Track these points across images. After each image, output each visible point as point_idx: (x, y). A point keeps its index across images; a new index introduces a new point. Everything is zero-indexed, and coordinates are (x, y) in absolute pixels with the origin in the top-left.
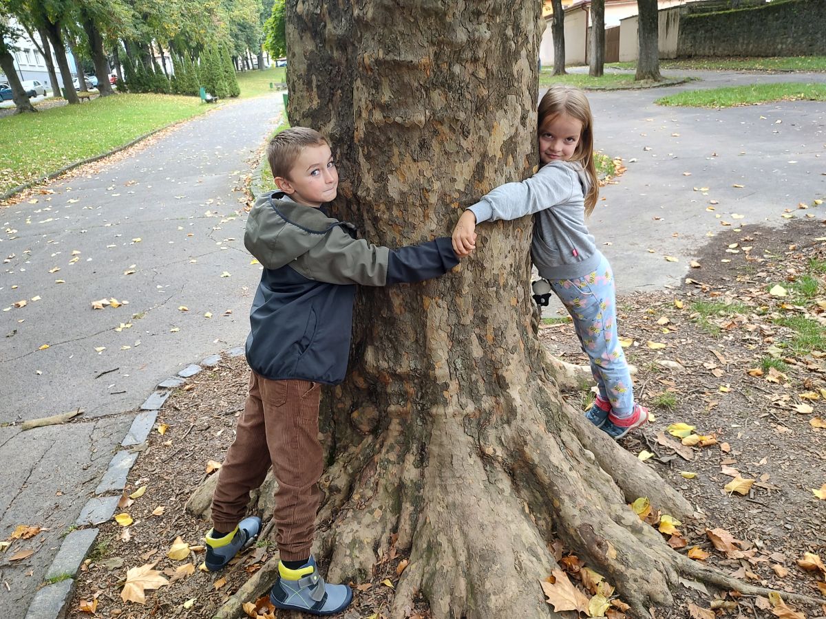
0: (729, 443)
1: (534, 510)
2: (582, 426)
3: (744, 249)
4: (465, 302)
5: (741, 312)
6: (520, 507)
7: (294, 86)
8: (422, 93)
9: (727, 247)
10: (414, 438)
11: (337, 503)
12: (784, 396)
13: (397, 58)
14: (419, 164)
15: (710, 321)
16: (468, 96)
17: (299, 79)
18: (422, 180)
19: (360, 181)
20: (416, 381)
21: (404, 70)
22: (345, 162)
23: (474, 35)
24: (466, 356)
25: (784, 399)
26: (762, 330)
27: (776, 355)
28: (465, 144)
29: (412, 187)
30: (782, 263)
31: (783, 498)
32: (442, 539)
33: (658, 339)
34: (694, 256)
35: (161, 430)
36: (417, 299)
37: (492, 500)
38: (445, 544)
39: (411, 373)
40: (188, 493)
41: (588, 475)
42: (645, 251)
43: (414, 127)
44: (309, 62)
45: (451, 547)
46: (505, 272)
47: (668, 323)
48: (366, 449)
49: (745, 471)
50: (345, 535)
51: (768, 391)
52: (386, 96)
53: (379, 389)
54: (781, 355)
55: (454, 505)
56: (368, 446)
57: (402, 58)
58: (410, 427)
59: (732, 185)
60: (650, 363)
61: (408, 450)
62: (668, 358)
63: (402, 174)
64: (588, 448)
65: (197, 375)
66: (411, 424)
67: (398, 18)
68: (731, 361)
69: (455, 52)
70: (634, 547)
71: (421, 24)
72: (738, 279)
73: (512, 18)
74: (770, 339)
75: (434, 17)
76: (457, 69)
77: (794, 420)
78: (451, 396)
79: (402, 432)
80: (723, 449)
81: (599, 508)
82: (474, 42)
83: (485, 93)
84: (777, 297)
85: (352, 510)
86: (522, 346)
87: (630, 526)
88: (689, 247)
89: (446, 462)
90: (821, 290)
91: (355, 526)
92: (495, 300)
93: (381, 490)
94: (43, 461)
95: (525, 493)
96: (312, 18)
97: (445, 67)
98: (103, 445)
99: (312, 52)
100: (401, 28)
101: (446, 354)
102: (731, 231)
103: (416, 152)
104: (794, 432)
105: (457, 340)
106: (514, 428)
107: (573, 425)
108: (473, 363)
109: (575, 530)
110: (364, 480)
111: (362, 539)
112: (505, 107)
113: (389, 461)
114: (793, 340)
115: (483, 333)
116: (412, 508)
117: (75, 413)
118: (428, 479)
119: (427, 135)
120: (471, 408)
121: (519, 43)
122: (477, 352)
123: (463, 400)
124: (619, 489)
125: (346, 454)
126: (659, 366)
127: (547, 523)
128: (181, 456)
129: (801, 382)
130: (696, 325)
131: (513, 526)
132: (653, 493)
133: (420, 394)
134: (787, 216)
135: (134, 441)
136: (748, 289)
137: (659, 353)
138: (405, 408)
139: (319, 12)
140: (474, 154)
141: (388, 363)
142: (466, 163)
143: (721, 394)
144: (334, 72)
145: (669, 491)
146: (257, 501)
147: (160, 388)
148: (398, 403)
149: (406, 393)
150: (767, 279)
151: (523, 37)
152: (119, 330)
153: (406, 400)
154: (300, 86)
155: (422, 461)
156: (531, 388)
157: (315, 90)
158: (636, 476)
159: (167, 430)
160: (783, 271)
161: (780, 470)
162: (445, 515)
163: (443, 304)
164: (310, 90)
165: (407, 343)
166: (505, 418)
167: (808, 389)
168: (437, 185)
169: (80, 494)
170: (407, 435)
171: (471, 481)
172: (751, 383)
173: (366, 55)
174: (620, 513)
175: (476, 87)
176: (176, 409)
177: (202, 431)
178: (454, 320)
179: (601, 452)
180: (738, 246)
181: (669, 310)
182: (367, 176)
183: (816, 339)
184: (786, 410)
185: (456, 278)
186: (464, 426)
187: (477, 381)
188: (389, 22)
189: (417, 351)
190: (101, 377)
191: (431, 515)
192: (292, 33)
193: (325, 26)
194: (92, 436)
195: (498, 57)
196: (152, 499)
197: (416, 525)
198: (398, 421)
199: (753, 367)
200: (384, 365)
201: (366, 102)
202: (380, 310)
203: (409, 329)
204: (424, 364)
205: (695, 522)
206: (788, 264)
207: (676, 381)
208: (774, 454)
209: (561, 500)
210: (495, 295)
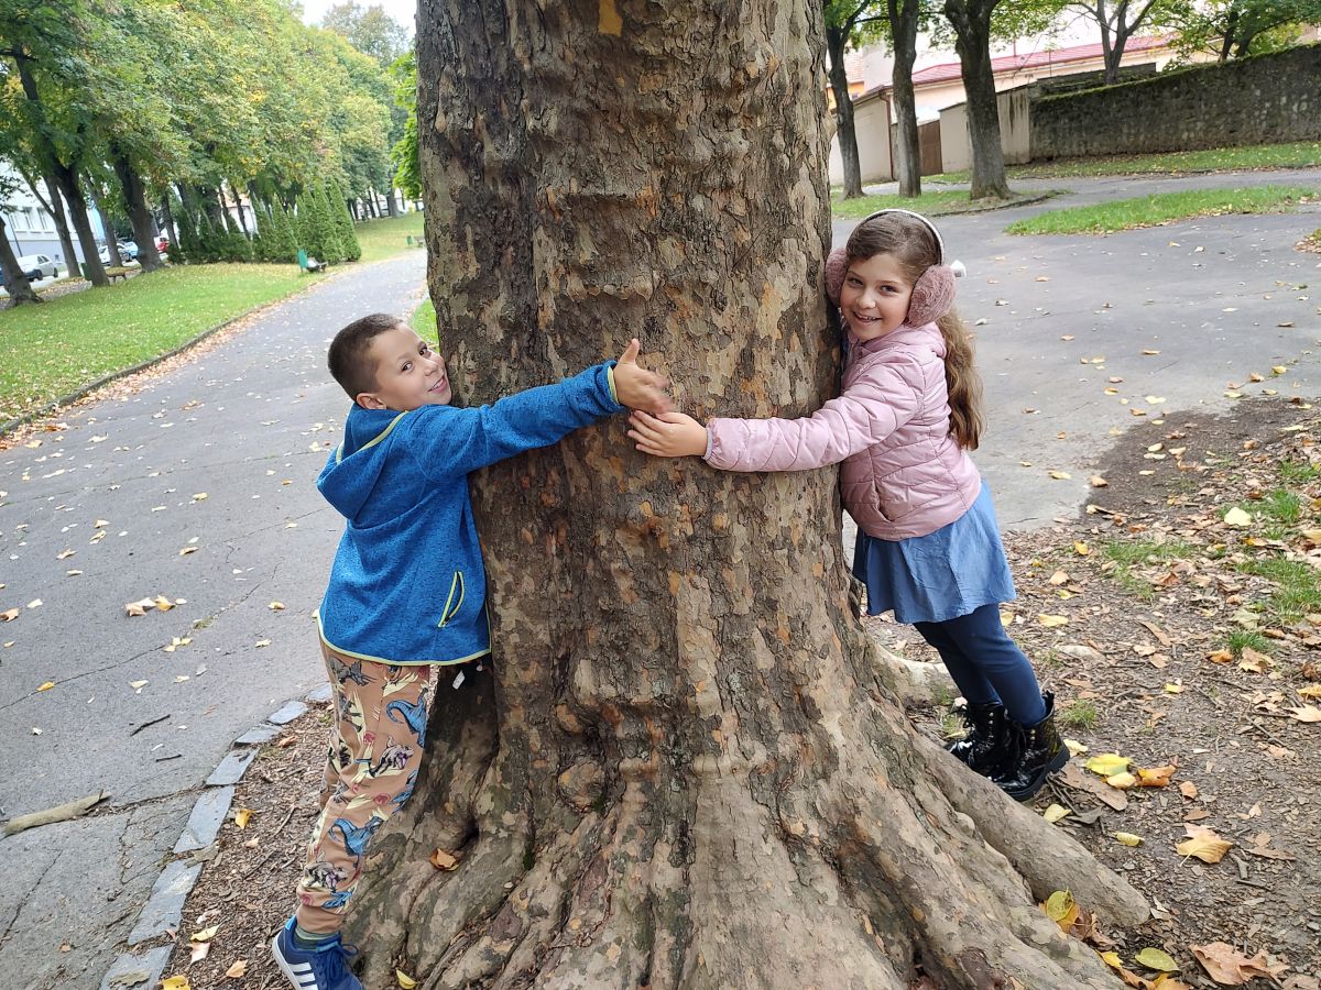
0: (1194, 782)
1: (882, 925)
2: (948, 770)
3: (1173, 451)
4: (738, 577)
5: (1183, 556)
6: (857, 924)
7: (437, 245)
8: (644, 244)
9: (1145, 450)
10: (667, 814)
11: (544, 936)
12: (1271, 694)
13: (602, 192)
14: (647, 357)
15: (1135, 574)
16: (720, 245)
17: (444, 233)
20: (664, 716)
21: (614, 209)
22: (525, 360)
23: (722, 148)
24: (746, 668)
25: (1273, 699)
26: (1220, 584)
27: (1250, 625)
28: (719, 321)
30: (1237, 471)
31: (1297, 875)
33: (1053, 610)
34: (1095, 467)
35: (241, 820)
36: (658, 577)
37: (808, 916)
39: (656, 702)
41: (967, 857)
42: (1016, 465)
43: (636, 299)
44: (459, 205)
46: (800, 522)
47: (1068, 581)
48: (586, 837)
49: (1227, 831)
51: (1245, 687)
52: (586, 253)
53: (602, 734)
54: (1259, 625)
55: (744, 929)
56: (590, 831)
57: (609, 190)
58: (659, 796)
59: (1140, 351)
61: (658, 835)
62: (1075, 641)
64: (962, 808)
65: (300, 719)
66: (661, 791)
67: (599, 128)
68: (1178, 640)
69: (694, 176)
71: (635, 134)
72: (1170, 502)
73: (782, 119)
74: (1236, 597)
75: (656, 123)
76: (698, 203)
77: (1295, 735)
78: (727, 739)
79: (646, 806)
81: (992, 917)
82: (723, 160)
83: (747, 237)
84: (1236, 527)
85: (569, 948)
86: (838, 645)
87: (1047, 945)
88: (1085, 454)
89: (725, 853)
90: (1305, 511)
91: (575, 978)
92: (788, 571)
93: (616, 909)
94: (40, 889)
95: (862, 898)
96: (460, 140)
97: (679, 201)
98: (143, 854)
99: (463, 189)
101: (713, 667)
102: (1149, 424)
104: (1298, 756)
105: (730, 643)
106: (835, 786)
107: (933, 770)
108: (759, 678)
110: (586, 894)
112: (781, 259)
113: (627, 857)
114: (1274, 598)
115: (771, 627)
116: (672, 940)
117: (96, 798)
118: (696, 886)
119: (657, 310)
120: (760, 756)
121: (796, 157)
122: (764, 660)
123: (747, 744)
124: (1020, 878)
125: (554, 848)
126: (1061, 655)
127: (905, 950)
128: (274, 865)
129: (1298, 669)
130: (1113, 581)
131: (848, 961)
132: (1079, 882)
133: (672, 738)
134: (1234, 394)
135: (195, 843)
136: (1189, 517)
137: (1059, 633)
138: (649, 762)
139: (471, 127)
140: (735, 336)
141: (616, 687)
142: (724, 352)
143: (1170, 696)
144: (501, 219)
145: (1106, 875)
146: (406, 941)
147: (239, 745)
148: (636, 755)
149: (650, 736)
150: (1217, 498)
151: (802, 146)
152: (171, 649)
153: (650, 749)
154: (447, 243)
155: (684, 851)
156: (858, 715)
157: (471, 248)
158: (1046, 853)
159: (251, 820)
160: (1240, 484)
161: (1284, 825)
162: (730, 949)
163: (703, 583)
164: (462, 248)
165: (646, 652)
166: (820, 769)
167: (1310, 680)
168: (678, 390)
169: (102, 947)
170: (655, 810)
172: (1216, 675)
173: (550, 190)
174: (1027, 922)
175: (732, 229)
176: (264, 779)
177: (309, 817)
178: (724, 610)
179: (983, 814)
180: (1163, 447)
181: (1066, 560)
183: (1310, 593)
184: (1280, 717)
185: (720, 539)
186: (752, 788)
187: (768, 708)
188: (585, 135)
189: (663, 665)
190: (140, 733)
191: (706, 949)
192: (429, 163)
193: (482, 148)
194: (123, 839)
195: (763, 179)
196: (225, 948)
197: (681, 970)
198: (638, 785)
199: (1215, 647)
200: (609, 691)
201: (554, 264)
202: (597, 598)
203: (646, 627)
204: (677, 686)
205: (1156, 928)
206: (1247, 471)
207: (1092, 680)
208: (1271, 796)
209: (925, 908)
210: (786, 562)
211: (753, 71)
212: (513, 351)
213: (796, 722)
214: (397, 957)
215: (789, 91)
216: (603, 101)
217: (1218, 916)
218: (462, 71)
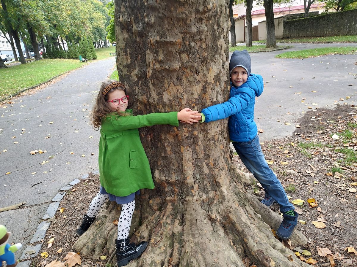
0: (321, 207)
1: (235, 243)
2: (255, 202)
3: (319, 119)
4: (200, 148)
5: (320, 147)
6: (229, 243)
7: (119, 54)
8: (177, 55)
9: (311, 118)
10: (178, 212)
12: (343, 184)
13: (166, 40)
14: (177, 87)
15: (307, 151)
16: (198, 56)
17: (121, 50)
18: (178, 94)
19: (150, 94)
20: (178, 185)
21: (169, 45)
22: (143, 87)
23: (200, 29)
24: (201, 173)
25: (343, 186)
26: (330, 155)
27: (338, 166)
28: (197, 77)
29: (174, 97)
30: (336, 124)
31: (348, 233)
32: (193, 260)
33: (285, 160)
34: (297, 122)
35: (61, 211)
36: (178, 148)
37: (216, 240)
38: (195, 263)
39: (176, 182)
40: (74, 241)
41: (259, 225)
42: (276, 121)
43: (174, 70)
44: (126, 43)
45: (198, 264)
46: (217, 134)
47: (289, 153)
48: (156, 218)
49: (329, 221)
50: (148, 259)
51: (335, 183)
52: (161, 57)
53: (161, 190)
54: (340, 166)
55: (198, 243)
56: (157, 216)
57: (168, 40)
59: (311, 91)
60: (282, 172)
61: (176, 217)
62: (290, 169)
63: (169, 92)
64: (258, 212)
65: (78, 184)
66: (177, 206)
67: (166, 22)
68: (318, 169)
69: (192, 37)
70: (283, 260)
71: (176, 24)
72: (317, 132)
73: (217, 21)
74: (334, 158)
75: (182, 21)
76: (193, 44)
77: (348, 196)
78: (195, 192)
79: (173, 209)
80: (318, 210)
81: (265, 241)
82: (200, 32)
83: (206, 54)
84: (335, 139)
85: (151, 247)
86: (226, 167)
87: (280, 249)
88: (295, 119)
89: (194, 223)
90: (354, 136)
91: (152, 255)
92: (213, 147)
93: (164, 237)
95: (231, 236)
96: (126, 24)
97: (187, 43)
98: (34, 219)
99: (127, 38)
100: (167, 26)
101: (192, 172)
102: (312, 111)
103: (175, 82)
104: (349, 201)
105: (197, 166)
106: (224, 206)
107: (251, 202)
108: (205, 176)
109: (255, 253)
110: (156, 233)
111: (156, 261)
112: (215, 61)
113: (167, 223)
114: (344, 159)
115: (208, 162)
116: (179, 245)
117: (21, 204)
118: (186, 231)
119: (180, 74)
120: (204, 197)
121: (220, 32)
122: (206, 171)
123: (201, 194)
125: (147, 220)
126: (286, 173)
127: (242, 250)
128: (70, 223)
129: (350, 178)
130: (301, 153)
131: (226, 252)
133: (180, 191)
134: (336, 104)
135: (49, 217)
136: (322, 136)
137: (286, 166)
138: (174, 198)
139: (130, 20)
140: (201, 82)
141: (166, 177)
142: (198, 86)
143: (315, 184)
146: (106, 244)
147: (61, 191)
148: (171, 196)
149: (174, 191)
150: (330, 132)
151: (222, 29)
152: (43, 164)
153: (174, 194)
154: (122, 53)
155: (183, 222)
156: (231, 186)
157: (129, 55)
159: (64, 211)
160: (336, 128)
161: (345, 219)
162: (194, 248)
163: (190, 149)
164: (126, 55)
165: (174, 168)
166: (220, 201)
167: (353, 181)
168: (185, 96)
170: (175, 211)
171: (206, 232)
172: (328, 179)
173: (151, 39)
174: (275, 243)
175: (202, 52)
176: (68, 200)
177: (80, 210)
178: (195, 157)
179: (264, 214)
180: (316, 117)
181: (289, 147)
182: (153, 93)
183: (354, 158)
184: (345, 191)
185: (195, 138)
186: (202, 205)
187: (207, 184)
188: (162, 24)
189: (179, 172)
190: (34, 187)
191: (188, 248)
192: (118, 30)
193: (133, 27)
194: (29, 215)
195: (211, 38)
196: (57, 245)
197: (181, 253)
198: (171, 204)
199: (328, 171)
200: (163, 178)
201: (152, 60)
202: (161, 153)
203: (174, 161)
204: (182, 177)
205: (309, 246)
206: (338, 125)
207: (294, 179)
208: (341, 212)
209: (247, 238)
210: (213, 145)
211: (209, 7)
212: (140, 84)
213: (214, 188)
214: (104, 248)
215: (219, 13)
216: (167, 15)
217: (326, 243)
218: (128, 5)
